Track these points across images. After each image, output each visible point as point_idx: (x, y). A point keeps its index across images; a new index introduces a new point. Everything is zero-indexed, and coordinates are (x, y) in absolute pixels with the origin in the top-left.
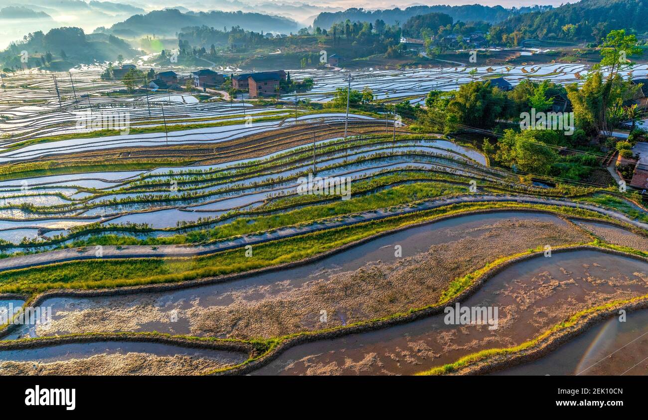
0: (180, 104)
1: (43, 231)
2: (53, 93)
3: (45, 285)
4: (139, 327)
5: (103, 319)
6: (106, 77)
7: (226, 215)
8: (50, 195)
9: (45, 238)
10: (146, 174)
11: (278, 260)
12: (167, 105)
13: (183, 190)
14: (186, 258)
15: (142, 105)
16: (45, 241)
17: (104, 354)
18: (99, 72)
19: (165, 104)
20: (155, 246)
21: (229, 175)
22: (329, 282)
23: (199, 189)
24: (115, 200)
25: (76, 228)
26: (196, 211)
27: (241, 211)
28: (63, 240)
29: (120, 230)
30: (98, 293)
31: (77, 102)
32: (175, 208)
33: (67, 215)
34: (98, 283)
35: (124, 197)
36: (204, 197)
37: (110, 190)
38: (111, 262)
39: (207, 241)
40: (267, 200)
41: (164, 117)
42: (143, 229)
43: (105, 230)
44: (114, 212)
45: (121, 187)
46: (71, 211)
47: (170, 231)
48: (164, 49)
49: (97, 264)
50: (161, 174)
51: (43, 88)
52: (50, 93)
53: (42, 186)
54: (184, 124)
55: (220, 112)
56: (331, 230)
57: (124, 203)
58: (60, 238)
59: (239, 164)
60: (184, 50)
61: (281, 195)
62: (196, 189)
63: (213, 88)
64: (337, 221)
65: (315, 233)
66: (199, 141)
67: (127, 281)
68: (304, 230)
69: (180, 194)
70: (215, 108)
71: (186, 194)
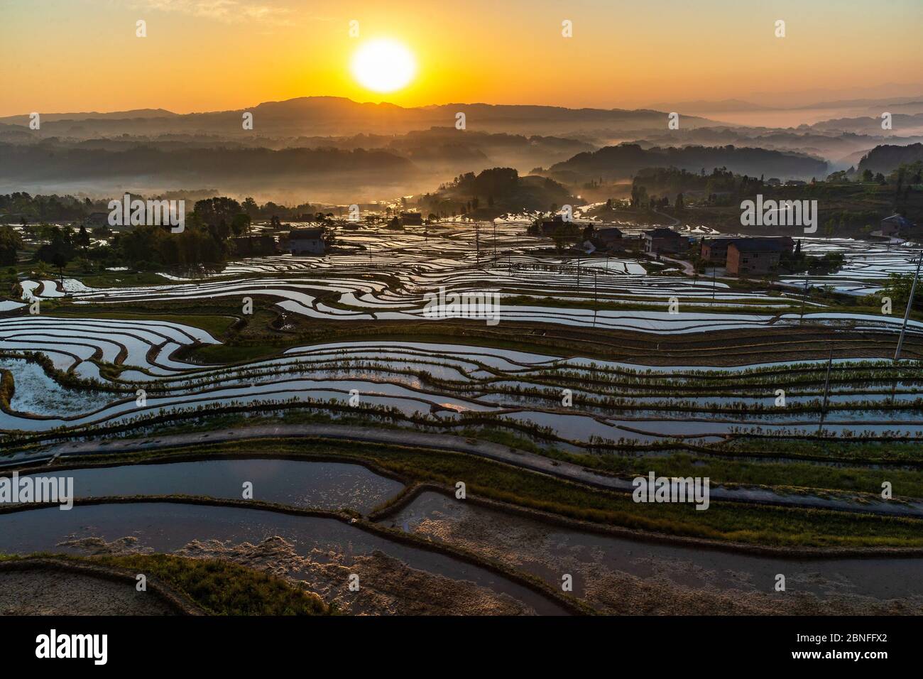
0: (620, 274)
1: (436, 408)
2: (472, 247)
3: (428, 473)
4: (520, 564)
5: (480, 538)
6: (532, 230)
7: (661, 443)
8: (449, 366)
9: (437, 417)
10: (561, 361)
11: (735, 535)
12: (602, 273)
13: (605, 394)
14: (595, 489)
15: (570, 270)
16: (436, 420)
17: (475, 583)
18: (526, 224)
19: (599, 272)
20: (557, 461)
21: (674, 385)
22: (824, 601)
23: (628, 396)
24: (518, 387)
25: (470, 413)
26: (620, 427)
27: (686, 442)
28: (455, 424)
29: (518, 429)
30: (481, 502)
31: (495, 259)
32: (590, 416)
33: (463, 395)
34: (482, 489)
35: (531, 386)
36: (633, 408)
37: (515, 374)
38: (501, 467)
39: (627, 474)
40: (731, 435)
41: (596, 290)
42: (546, 434)
43: (501, 423)
44: (516, 404)
45: (528, 373)
46: (467, 391)
47: (580, 445)
48: (611, 198)
49: (485, 465)
50: (580, 365)
51: (463, 239)
52: (470, 246)
53: (443, 354)
54: (622, 302)
55: (676, 291)
56: (842, 513)
57: (528, 394)
58: (451, 420)
59: (693, 372)
60: (638, 200)
61: (755, 433)
62: (622, 395)
63: (671, 255)
64: (857, 501)
65: (810, 510)
66: (639, 328)
67: (516, 497)
68: (789, 499)
69: (600, 398)
70: (668, 285)
71: (608, 399)
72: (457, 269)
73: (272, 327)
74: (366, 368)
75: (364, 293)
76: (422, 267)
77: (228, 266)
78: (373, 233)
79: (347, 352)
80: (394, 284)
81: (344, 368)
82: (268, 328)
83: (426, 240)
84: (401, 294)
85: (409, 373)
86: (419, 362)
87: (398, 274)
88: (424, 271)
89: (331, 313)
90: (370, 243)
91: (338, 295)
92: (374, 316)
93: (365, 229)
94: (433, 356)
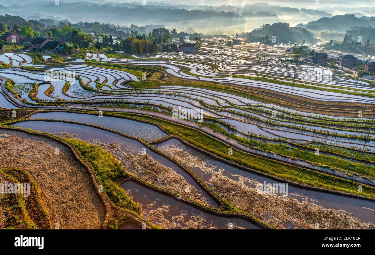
8: (214, 100)
20: (229, 138)
24: (234, 111)
26: (265, 131)
27: (288, 141)
29: (223, 125)
30: (189, 145)
31: (264, 62)
32: (256, 125)
33: (213, 111)
34: (194, 141)
35: (239, 111)
36: (278, 126)
37: (239, 106)
38: (207, 136)
40: (312, 142)
42: (232, 128)
44: (230, 117)
45: (244, 107)
47: (244, 134)
50: (268, 107)
55: (339, 83)
56: (336, 177)
57: (238, 114)
59: (317, 116)
61: (323, 142)
62: (277, 120)
63: (349, 68)
64: (347, 174)
65: (322, 173)
66: (308, 96)
68: (316, 168)
69: (266, 119)
70: (338, 80)
71: (269, 120)
72: (245, 64)
73: (160, 78)
74: (182, 96)
75: (200, 70)
76: (230, 62)
77: (158, 55)
78: (219, 47)
79: (179, 90)
80: (214, 67)
81: (174, 95)
82: (158, 78)
83: (239, 51)
84: (215, 71)
85: (197, 100)
86: (203, 97)
87: (218, 64)
88: (230, 64)
89: (184, 76)
90: (215, 51)
91: (190, 69)
92: (199, 78)
93: (217, 45)
94: (210, 95)
